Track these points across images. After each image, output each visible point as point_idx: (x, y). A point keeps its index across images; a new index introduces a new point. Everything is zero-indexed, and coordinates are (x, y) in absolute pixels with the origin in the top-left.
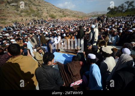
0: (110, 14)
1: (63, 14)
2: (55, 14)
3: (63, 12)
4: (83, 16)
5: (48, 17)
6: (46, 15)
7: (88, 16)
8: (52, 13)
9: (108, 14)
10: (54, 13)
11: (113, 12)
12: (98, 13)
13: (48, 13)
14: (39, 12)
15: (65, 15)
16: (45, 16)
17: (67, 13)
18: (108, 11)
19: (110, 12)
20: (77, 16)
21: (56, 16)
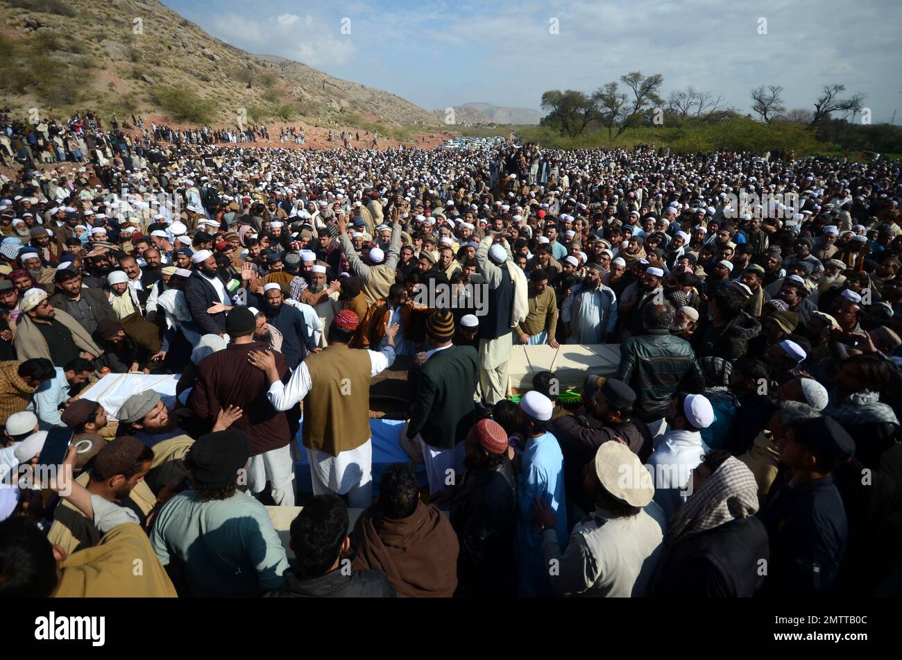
0: (554, 128)
1: (271, 99)
2: (203, 93)
3: (268, 81)
4: (408, 125)
5: (142, 107)
6: (126, 87)
7: (439, 130)
8: (172, 78)
9: (547, 129)
10: (194, 83)
11: (569, 120)
12: (491, 115)
13: (137, 75)
14: (57, 57)
15: (283, 102)
16: (113, 98)
17: (297, 90)
18: (548, 112)
19: (553, 115)
20: (371, 120)
21: (209, 107)
